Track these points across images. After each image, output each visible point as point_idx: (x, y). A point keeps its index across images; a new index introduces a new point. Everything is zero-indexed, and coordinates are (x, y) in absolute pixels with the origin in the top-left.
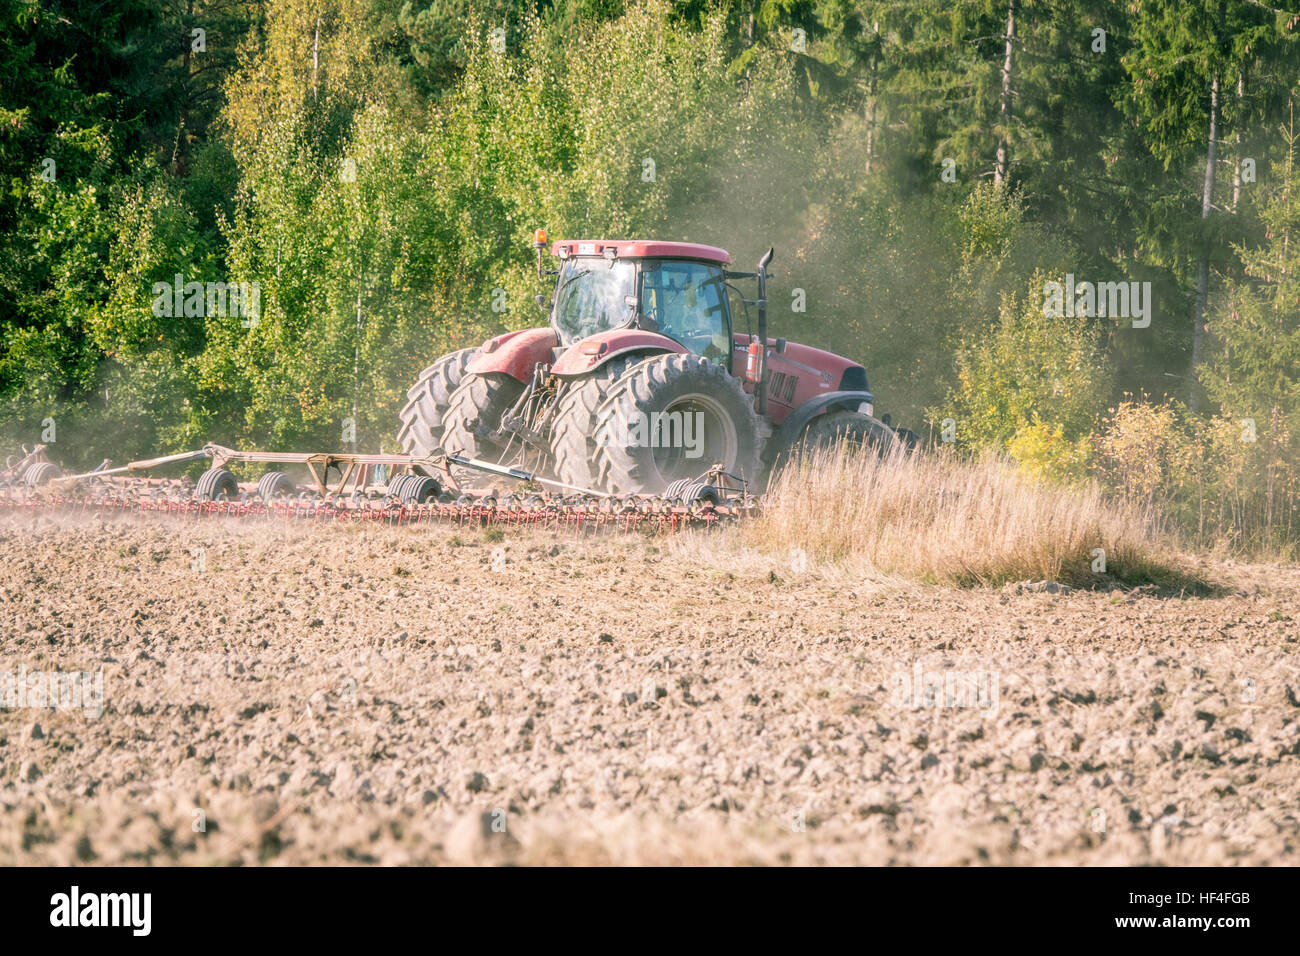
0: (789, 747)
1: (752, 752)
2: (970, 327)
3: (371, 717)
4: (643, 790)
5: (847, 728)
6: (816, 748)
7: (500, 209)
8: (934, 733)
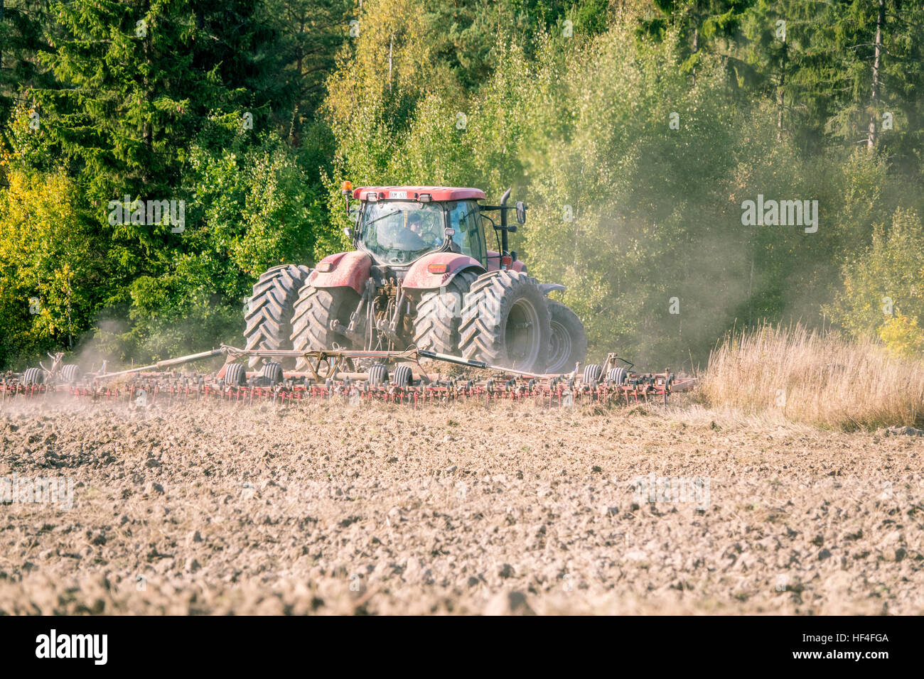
0: (725, 545)
1: (699, 549)
2: (851, 249)
3: (431, 526)
4: (623, 575)
5: (767, 531)
6: (744, 545)
7: (520, 167)
8: (828, 534)
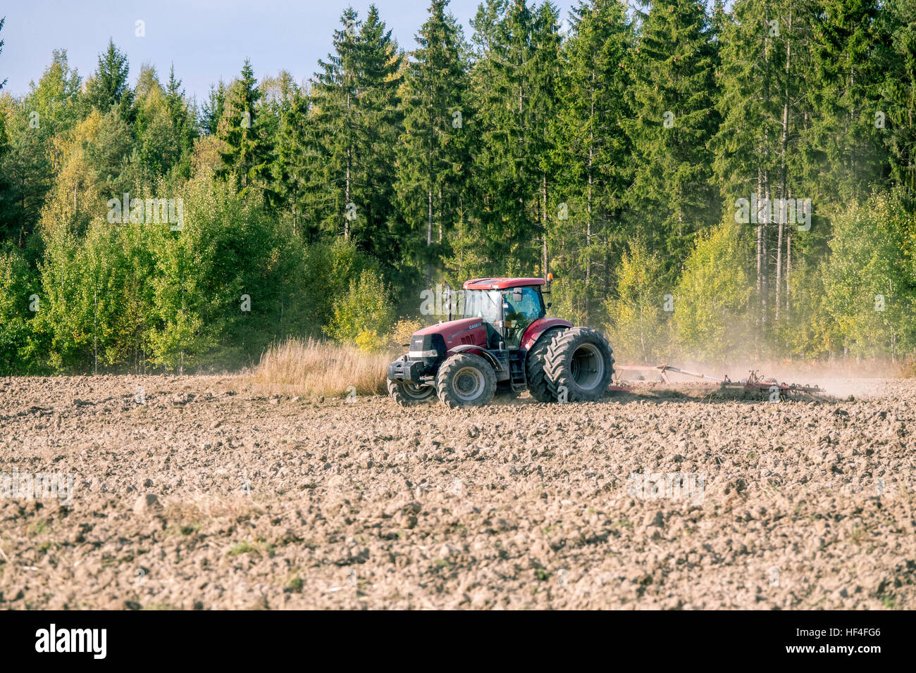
0: (271, 463)
1: (257, 466)
2: (338, 294)
3: (106, 460)
4: (214, 483)
5: (295, 455)
6: (282, 463)
7: (150, 255)
8: (329, 455)
